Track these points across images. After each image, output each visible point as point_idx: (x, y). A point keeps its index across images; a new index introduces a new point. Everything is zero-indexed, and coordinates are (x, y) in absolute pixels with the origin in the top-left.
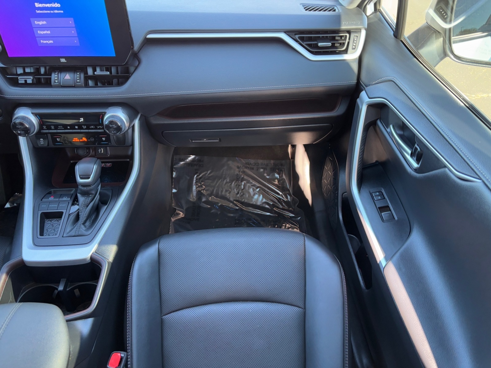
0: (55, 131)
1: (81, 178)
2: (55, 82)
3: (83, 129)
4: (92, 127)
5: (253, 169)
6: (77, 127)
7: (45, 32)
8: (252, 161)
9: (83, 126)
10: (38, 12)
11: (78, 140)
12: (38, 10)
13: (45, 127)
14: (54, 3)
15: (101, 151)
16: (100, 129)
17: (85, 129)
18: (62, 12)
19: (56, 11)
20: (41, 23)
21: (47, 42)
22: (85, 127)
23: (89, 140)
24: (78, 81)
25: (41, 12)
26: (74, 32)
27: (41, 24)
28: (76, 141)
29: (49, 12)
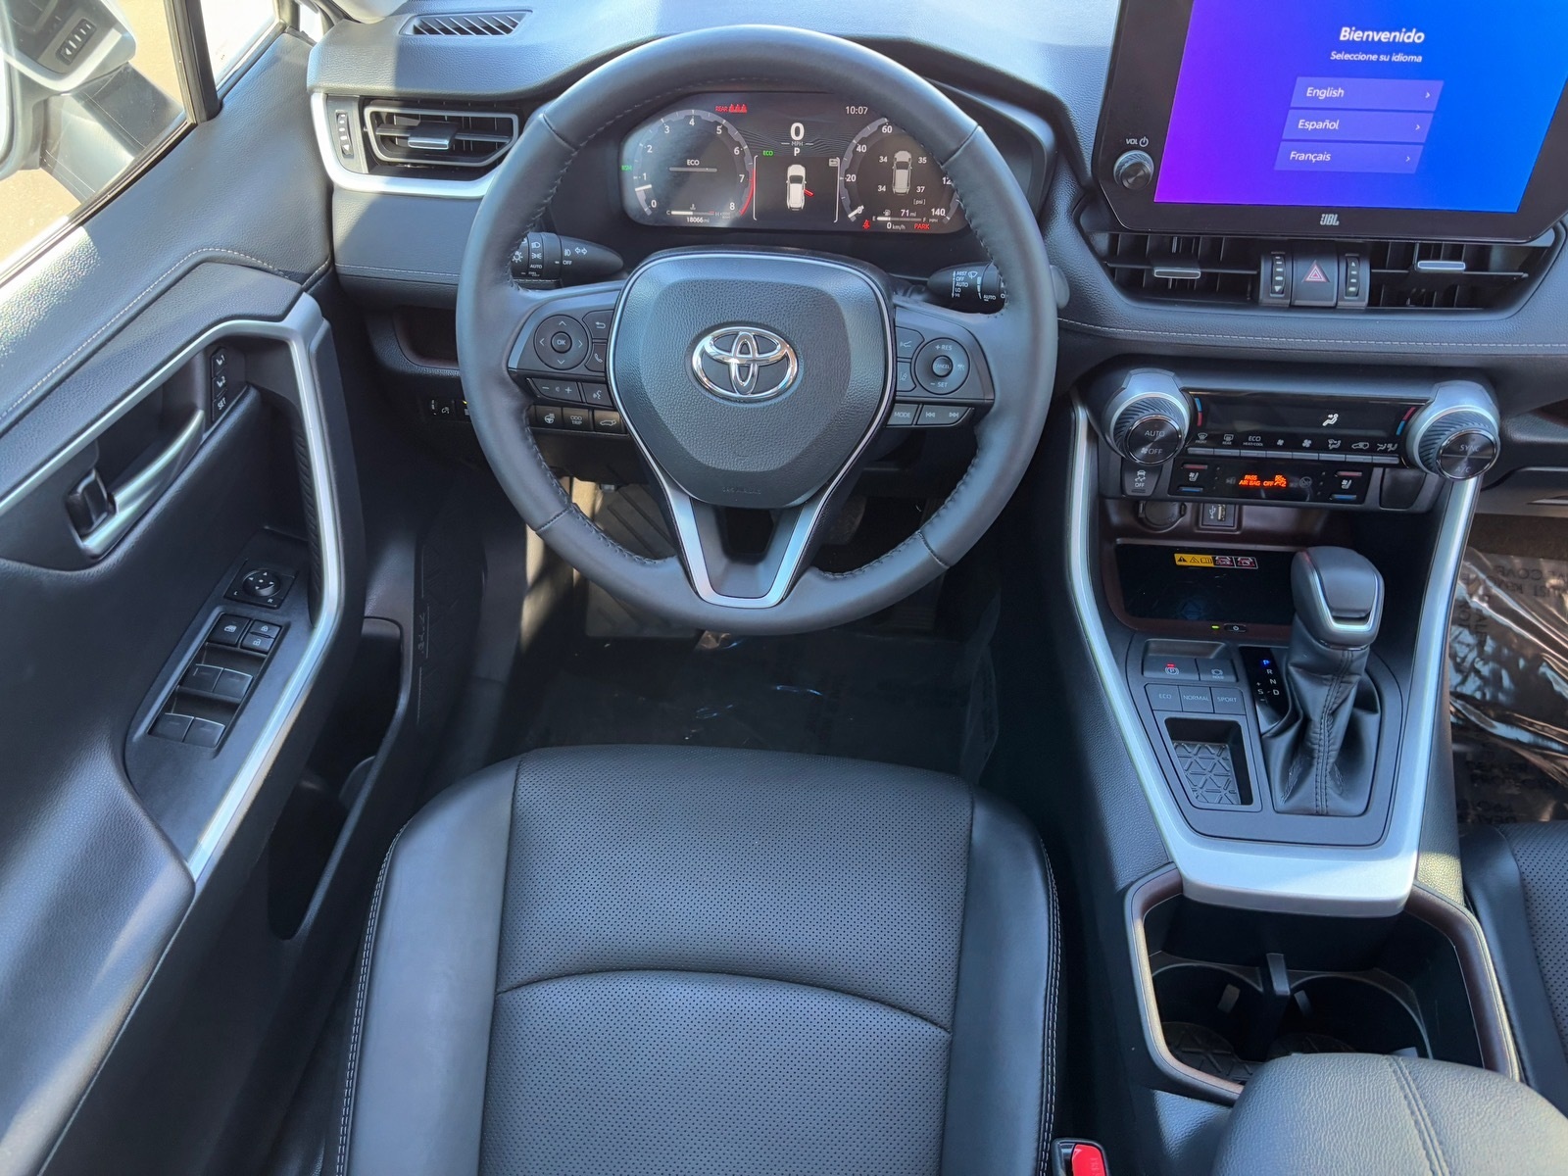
0: (1235, 452)
1: (1337, 619)
2: (1274, 292)
3: (1327, 450)
4: (1361, 445)
5: (1520, 589)
6: (1306, 441)
7: (1321, 125)
8: (1517, 562)
9: (1330, 442)
10: (1335, 56)
11: (1258, 483)
12: (1339, 52)
13: (1202, 437)
14: (1409, 30)
15: (1216, 514)
16: (1385, 452)
17: (1335, 451)
18: (1419, 59)
19: (1399, 58)
20: (1322, 94)
21: (1311, 157)
22: (1333, 444)
23: (1291, 485)
24: (1352, 289)
25: (1348, 57)
26: (1420, 128)
27: (1322, 97)
28: (1251, 483)
29: (1374, 58)
